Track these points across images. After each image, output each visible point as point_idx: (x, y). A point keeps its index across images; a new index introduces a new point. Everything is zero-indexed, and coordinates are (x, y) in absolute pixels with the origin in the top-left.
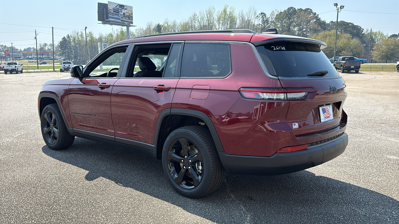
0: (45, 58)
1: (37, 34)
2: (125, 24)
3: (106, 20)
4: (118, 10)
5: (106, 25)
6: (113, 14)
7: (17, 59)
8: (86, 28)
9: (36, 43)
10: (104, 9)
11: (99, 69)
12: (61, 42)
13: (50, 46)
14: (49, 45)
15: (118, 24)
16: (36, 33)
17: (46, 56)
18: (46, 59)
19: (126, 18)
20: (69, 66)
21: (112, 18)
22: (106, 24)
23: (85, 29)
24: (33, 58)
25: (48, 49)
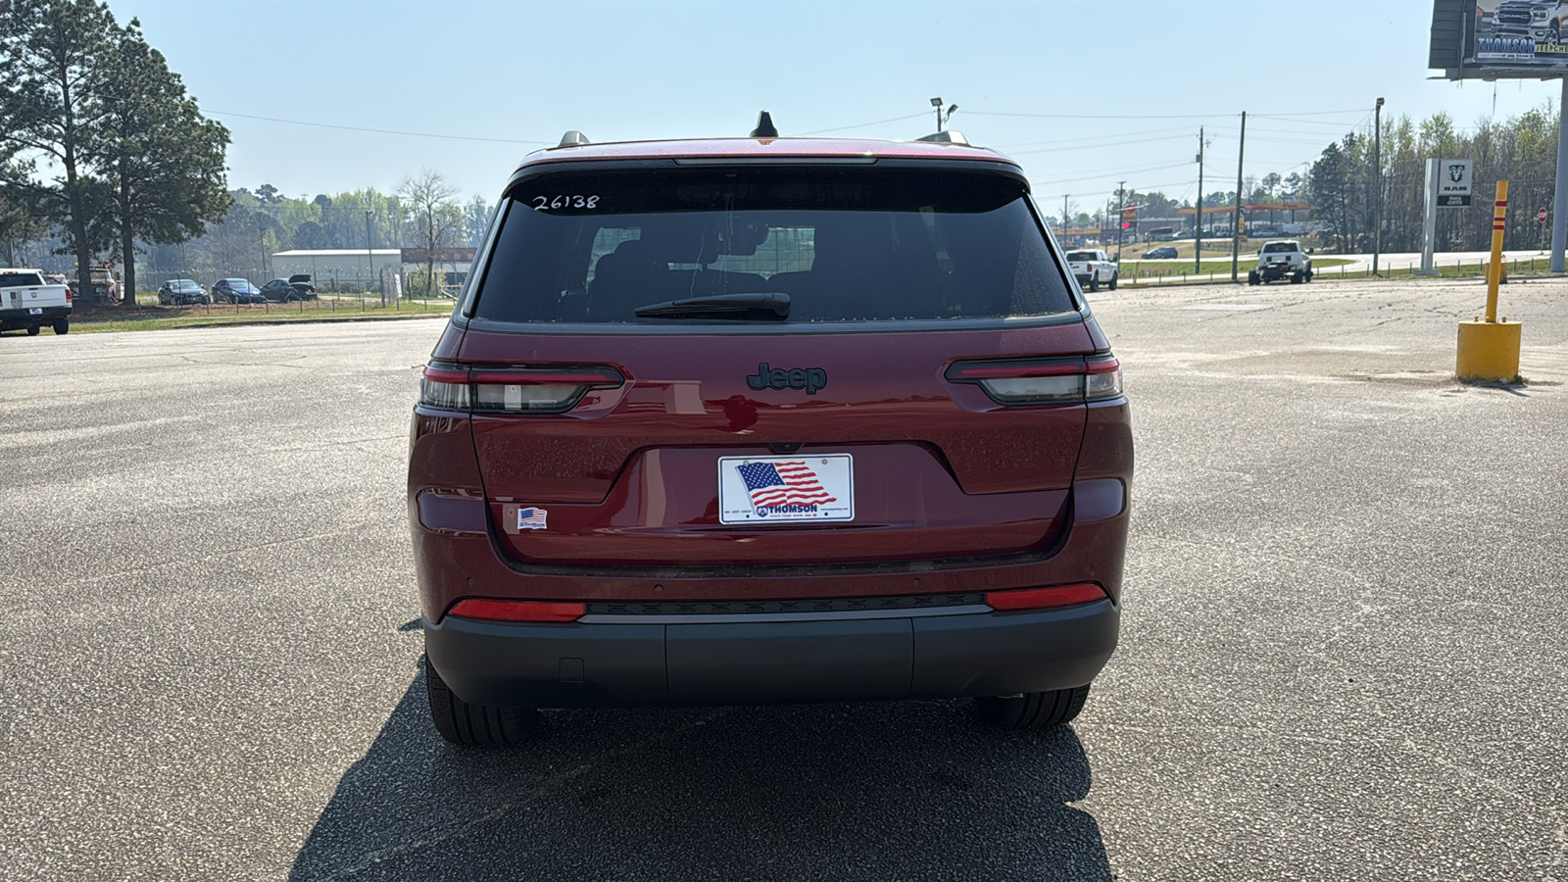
0: (1258, 230)
1: (1204, 142)
2: (1552, 69)
3: (1467, 61)
4: (1527, 10)
5: (1464, 80)
6: (1500, 31)
7: (1157, 236)
8: (1381, 102)
9: (1201, 176)
10: (1461, 16)
11: (1419, 266)
12: (1317, 164)
13: (1288, 183)
14: (1287, 180)
15: (1521, 72)
16: (1201, 139)
17: (1265, 223)
18: (1260, 233)
19: (1562, 41)
20: (1288, 258)
21: (1491, 51)
22: (1462, 78)
23: (1375, 107)
24: (1217, 231)
25: (1283, 193)
